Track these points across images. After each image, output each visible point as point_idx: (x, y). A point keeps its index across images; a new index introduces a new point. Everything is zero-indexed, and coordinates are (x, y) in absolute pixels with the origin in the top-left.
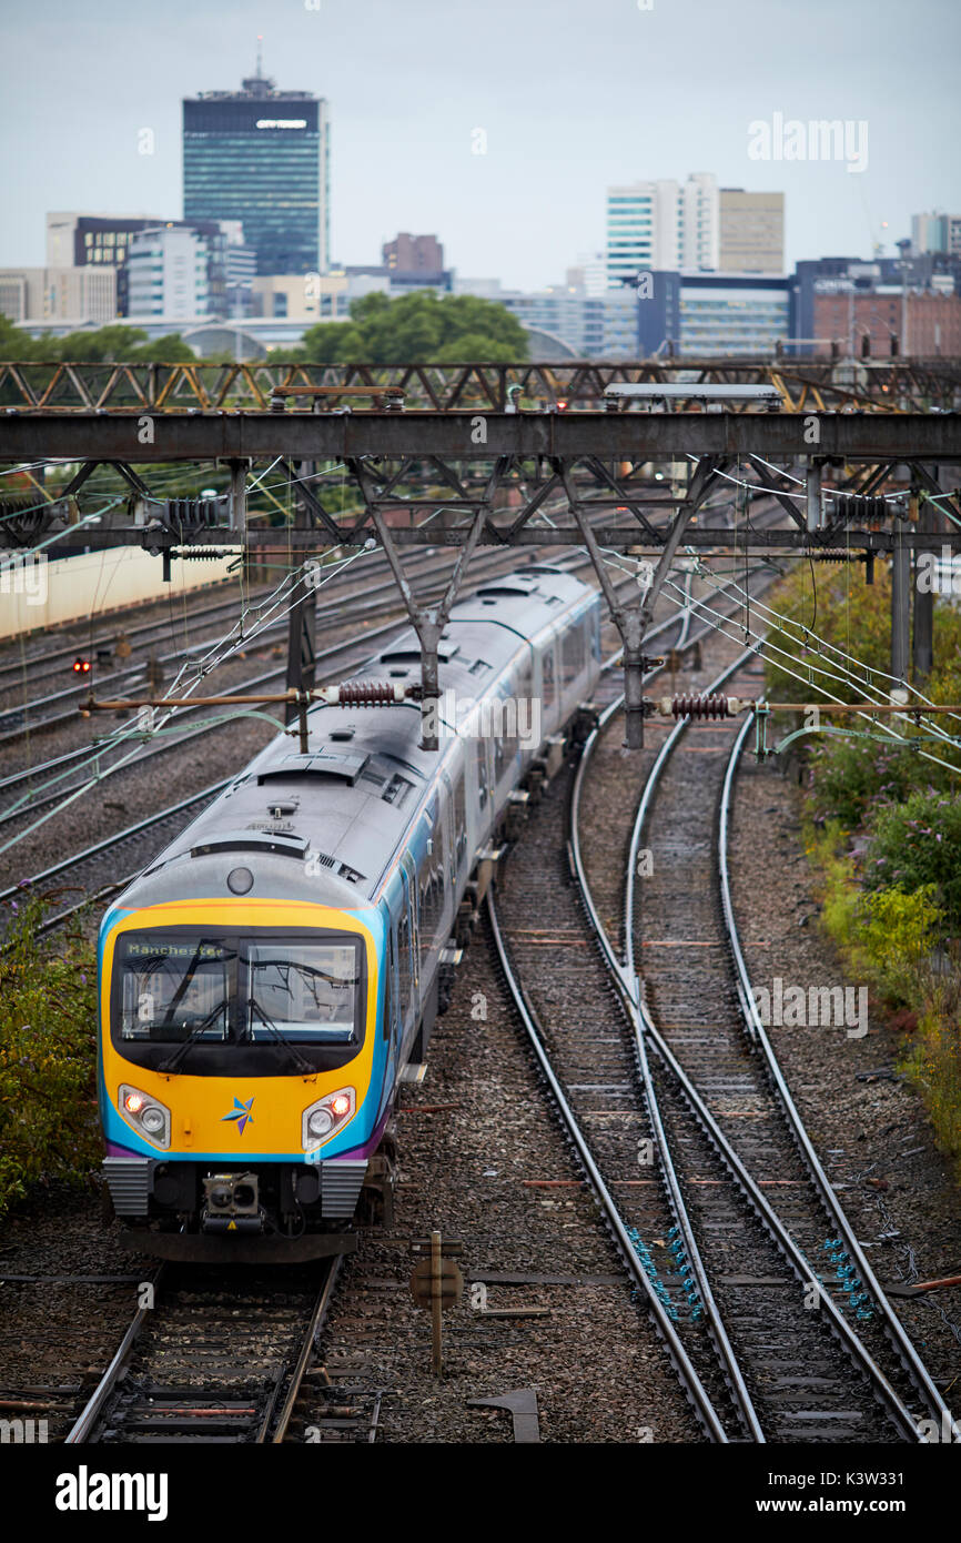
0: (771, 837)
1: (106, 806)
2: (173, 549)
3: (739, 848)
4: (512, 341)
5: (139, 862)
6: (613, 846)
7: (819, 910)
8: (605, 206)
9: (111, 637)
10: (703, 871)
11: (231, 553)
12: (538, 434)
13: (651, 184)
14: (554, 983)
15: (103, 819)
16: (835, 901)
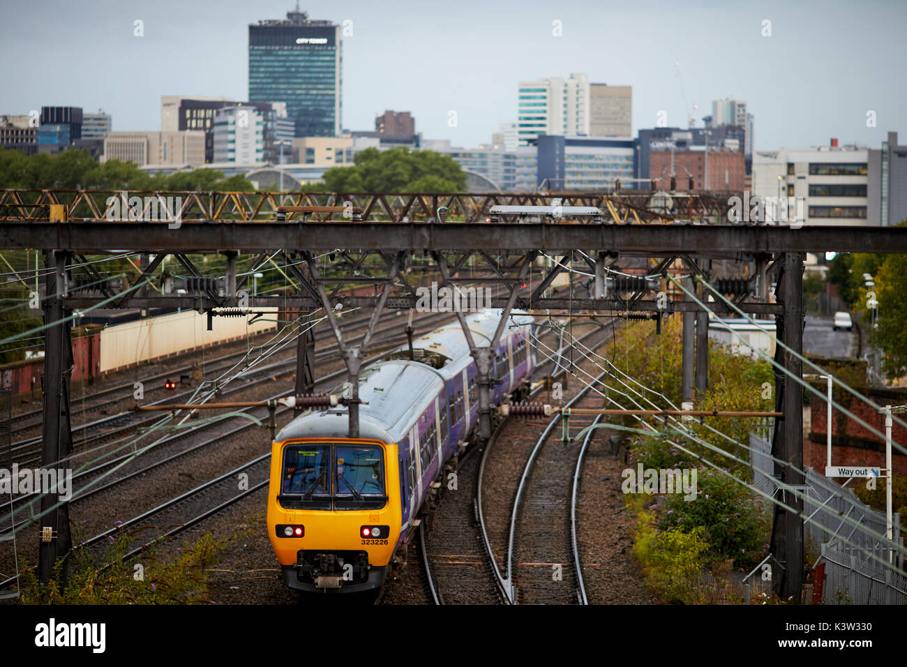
0: (605, 496)
1: (180, 475)
2: (213, 310)
3: (584, 503)
4: (456, 179)
5: (199, 511)
6: (504, 502)
7: (632, 543)
8: (517, 94)
9: (190, 367)
10: (560, 518)
11: (251, 312)
12: (423, 237)
13: (546, 80)
14: (461, 589)
15: (178, 483)
16: (642, 537)
